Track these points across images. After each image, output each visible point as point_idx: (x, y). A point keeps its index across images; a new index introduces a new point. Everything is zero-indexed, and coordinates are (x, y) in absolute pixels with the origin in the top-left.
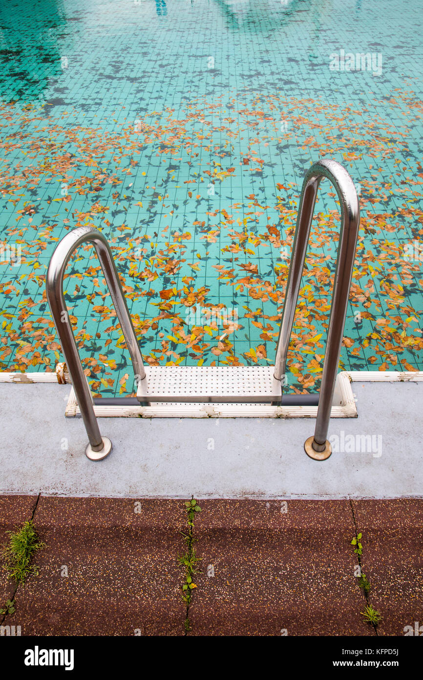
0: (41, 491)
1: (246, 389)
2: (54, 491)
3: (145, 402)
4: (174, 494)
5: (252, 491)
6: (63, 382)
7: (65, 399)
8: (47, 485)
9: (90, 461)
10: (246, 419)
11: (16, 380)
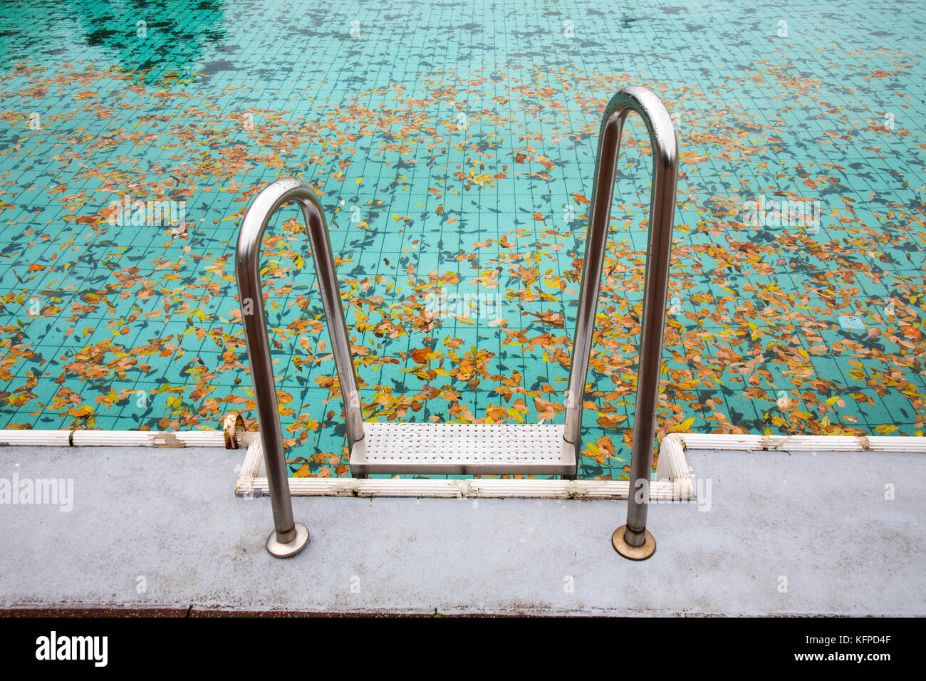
0: (193, 603)
1: (521, 456)
2: (214, 602)
3: (362, 473)
4: (407, 606)
5: (529, 603)
6: (233, 446)
7: (236, 470)
8: (203, 594)
9: (273, 558)
10: (520, 500)
11: (157, 442)
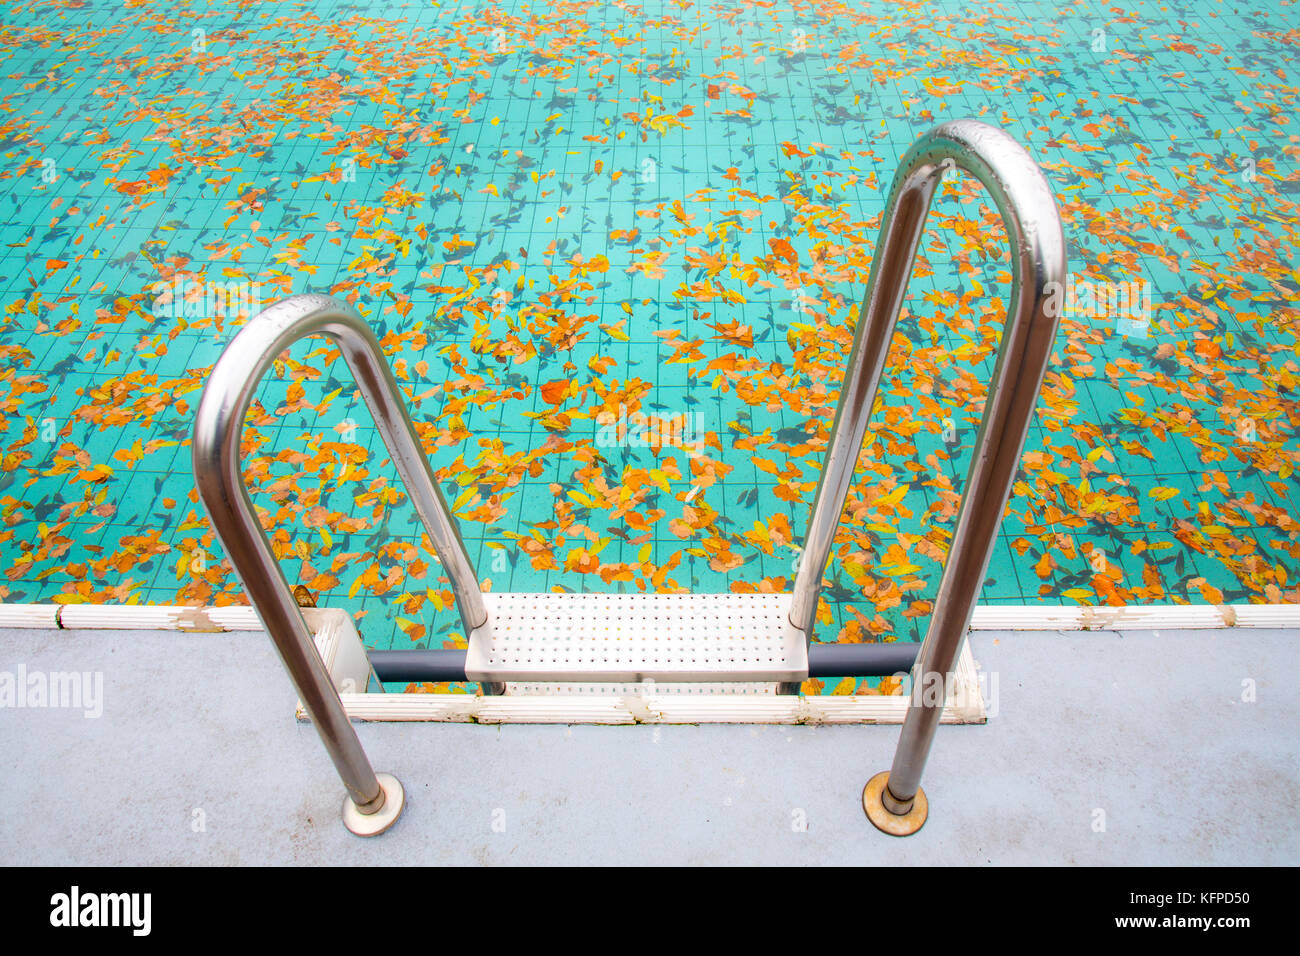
1: (725, 655)
9: (351, 836)
10: (724, 727)
11: (183, 624)
